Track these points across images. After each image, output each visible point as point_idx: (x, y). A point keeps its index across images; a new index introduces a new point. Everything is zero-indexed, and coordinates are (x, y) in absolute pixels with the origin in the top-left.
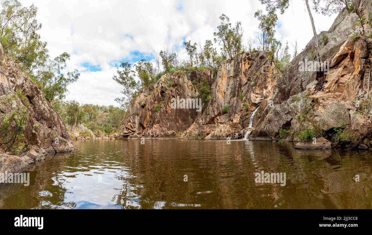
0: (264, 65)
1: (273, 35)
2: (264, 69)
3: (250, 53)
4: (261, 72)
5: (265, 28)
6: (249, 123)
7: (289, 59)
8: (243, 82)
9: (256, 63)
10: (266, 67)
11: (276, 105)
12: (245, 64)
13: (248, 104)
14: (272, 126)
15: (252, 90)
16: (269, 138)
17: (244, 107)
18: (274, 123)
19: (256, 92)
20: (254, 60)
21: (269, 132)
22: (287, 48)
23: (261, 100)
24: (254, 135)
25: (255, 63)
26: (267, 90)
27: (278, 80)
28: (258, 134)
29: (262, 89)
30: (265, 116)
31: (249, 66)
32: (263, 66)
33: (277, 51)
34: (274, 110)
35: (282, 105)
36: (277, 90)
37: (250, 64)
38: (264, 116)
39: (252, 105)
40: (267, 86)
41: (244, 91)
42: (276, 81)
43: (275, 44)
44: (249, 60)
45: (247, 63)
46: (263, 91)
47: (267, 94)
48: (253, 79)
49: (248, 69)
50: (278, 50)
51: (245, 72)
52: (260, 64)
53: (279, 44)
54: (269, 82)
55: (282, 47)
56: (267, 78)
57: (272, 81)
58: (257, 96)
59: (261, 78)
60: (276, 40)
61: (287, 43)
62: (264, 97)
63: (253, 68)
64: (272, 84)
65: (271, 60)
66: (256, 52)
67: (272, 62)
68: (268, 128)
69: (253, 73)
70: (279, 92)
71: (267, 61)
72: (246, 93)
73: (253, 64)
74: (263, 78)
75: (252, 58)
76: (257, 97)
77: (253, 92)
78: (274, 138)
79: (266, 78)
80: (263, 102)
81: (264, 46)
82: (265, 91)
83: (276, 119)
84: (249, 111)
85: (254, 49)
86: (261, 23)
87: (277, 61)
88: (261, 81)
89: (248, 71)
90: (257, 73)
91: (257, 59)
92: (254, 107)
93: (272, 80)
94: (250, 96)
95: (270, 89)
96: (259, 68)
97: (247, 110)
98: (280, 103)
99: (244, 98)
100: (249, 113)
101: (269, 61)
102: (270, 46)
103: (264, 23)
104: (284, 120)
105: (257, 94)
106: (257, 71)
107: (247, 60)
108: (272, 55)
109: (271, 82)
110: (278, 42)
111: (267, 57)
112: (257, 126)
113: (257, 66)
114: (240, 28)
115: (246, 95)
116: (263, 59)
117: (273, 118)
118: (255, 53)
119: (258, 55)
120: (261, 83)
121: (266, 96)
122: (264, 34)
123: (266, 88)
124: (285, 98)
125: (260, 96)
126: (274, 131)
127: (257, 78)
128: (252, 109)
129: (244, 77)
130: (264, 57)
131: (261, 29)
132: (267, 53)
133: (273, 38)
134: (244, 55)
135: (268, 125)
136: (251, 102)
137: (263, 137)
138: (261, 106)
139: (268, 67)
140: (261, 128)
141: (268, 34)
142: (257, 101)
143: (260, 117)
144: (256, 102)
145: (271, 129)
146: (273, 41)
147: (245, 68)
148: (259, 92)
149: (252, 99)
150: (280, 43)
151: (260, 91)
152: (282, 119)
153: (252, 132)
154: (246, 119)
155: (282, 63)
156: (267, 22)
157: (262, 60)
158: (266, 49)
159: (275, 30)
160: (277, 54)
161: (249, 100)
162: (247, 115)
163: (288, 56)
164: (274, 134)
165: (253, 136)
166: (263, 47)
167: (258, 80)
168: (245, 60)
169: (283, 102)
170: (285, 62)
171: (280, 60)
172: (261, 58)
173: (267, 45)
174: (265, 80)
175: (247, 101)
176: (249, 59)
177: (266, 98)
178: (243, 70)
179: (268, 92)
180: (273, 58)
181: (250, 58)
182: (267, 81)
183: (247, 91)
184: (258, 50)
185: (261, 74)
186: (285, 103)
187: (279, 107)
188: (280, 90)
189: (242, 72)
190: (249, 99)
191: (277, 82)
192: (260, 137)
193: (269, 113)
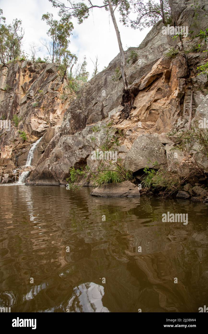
0: (53, 81)
1: (66, 46)
2: (52, 87)
3: (33, 62)
4: (47, 90)
5: (55, 36)
6: (26, 160)
7: (87, 77)
8: (20, 100)
9: (41, 77)
10: (55, 84)
11: (66, 136)
12: (24, 76)
13: (26, 131)
14: (60, 165)
15: (33, 113)
16: (56, 181)
17: (20, 135)
18: (64, 160)
19: (39, 117)
20: (38, 73)
21: (55, 173)
22: (84, 64)
23: (46, 127)
24: (34, 176)
25: (39, 78)
26: (56, 115)
27: (71, 103)
28: (39, 175)
29: (48, 112)
30: (51, 151)
31: (31, 79)
32: (51, 82)
33: (71, 66)
34: (64, 143)
35: (75, 136)
36: (69, 116)
37: (32, 77)
38: (49, 151)
39: (32, 134)
40: (55, 109)
41: (21, 112)
42: (68, 103)
43: (69, 57)
44: (31, 72)
45: (27, 75)
46: (49, 116)
47: (55, 120)
48: (35, 98)
49: (28, 83)
50: (73, 65)
51: (24, 87)
52: (47, 80)
53: (74, 58)
54: (58, 104)
55: (77, 62)
56: (56, 98)
57: (63, 104)
58: (40, 121)
59: (47, 98)
60: (70, 52)
61: (85, 58)
62: (50, 124)
63: (36, 83)
64: (62, 108)
65: (62, 77)
66: (41, 62)
67: (63, 78)
68: (54, 168)
69: (37, 90)
70: (72, 119)
71: (56, 77)
72: (24, 116)
73: (37, 78)
74: (51, 98)
75: (36, 70)
76: (40, 124)
77: (35, 115)
78: (63, 181)
79: (54, 98)
80: (48, 131)
81: (53, 57)
82: (52, 116)
83: (66, 155)
84: (27, 141)
85: (40, 59)
86: (50, 29)
87: (70, 78)
88: (47, 102)
89: (28, 86)
90: (42, 91)
91: (43, 72)
92: (34, 137)
93: (62, 102)
94: (30, 120)
95: (60, 114)
96: (46, 84)
97: (25, 141)
98: (73, 134)
99: (21, 123)
100: (27, 145)
101: (59, 77)
102: (62, 58)
103: (55, 30)
104: (77, 157)
105: (41, 119)
106: (42, 87)
107: (28, 71)
108: (65, 70)
109: (61, 105)
110: (74, 55)
111: (58, 72)
112: (38, 164)
113: (42, 81)
114: (20, 29)
115: (24, 119)
116: (51, 74)
117: (63, 154)
118: (41, 65)
119: (44, 67)
120: (46, 105)
121: (53, 123)
122: (54, 42)
123: (54, 111)
124: (79, 127)
125: (45, 122)
126: (63, 171)
127: (41, 97)
128: (32, 140)
129: (22, 93)
130: (53, 71)
131: (50, 36)
132: (57, 66)
133: (66, 50)
134: (24, 64)
135: (55, 163)
136: (30, 130)
137: (47, 180)
138: (45, 136)
139: (58, 84)
140: (44, 168)
141: (60, 43)
142: (41, 128)
143: (44, 151)
144: (39, 130)
145: (59, 168)
146: (66, 54)
147: (25, 82)
148: (43, 117)
149: (32, 126)
150: (76, 57)
151: (45, 115)
152: (74, 156)
153: (30, 173)
154: (22, 153)
155: (77, 81)
156: (59, 30)
157: (49, 75)
158: (56, 61)
159: (69, 40)
160: (71, 70)
161: (29, 126)
162: (24, 147)
163: (85, 73)
164: (62, 176)
165: (32, 179)
166: (52, 59)
167: (43, 99)
168: (25, 71)
169: (77, 133)
170: (81, 81)
171: (75, 77)
172: (48, 72)
173: (58, 56)
174: (53, 101)
175: (25, 128)
176: (31, 70)
177: (54, 126)
178: (21, 83)
179: (57, 117)
180: (65, 74)
181: (33, 69)
182: (56, 103)
183: (26, 114)
184: (45, 60)
185: (47, 92)
186: (80, 134)
187: (71, 138)
188: (73, 117)
189: (20, 86)
190: (27, 125)
191: (69, 105)
192: (43, 180)
193: (57, 146)
